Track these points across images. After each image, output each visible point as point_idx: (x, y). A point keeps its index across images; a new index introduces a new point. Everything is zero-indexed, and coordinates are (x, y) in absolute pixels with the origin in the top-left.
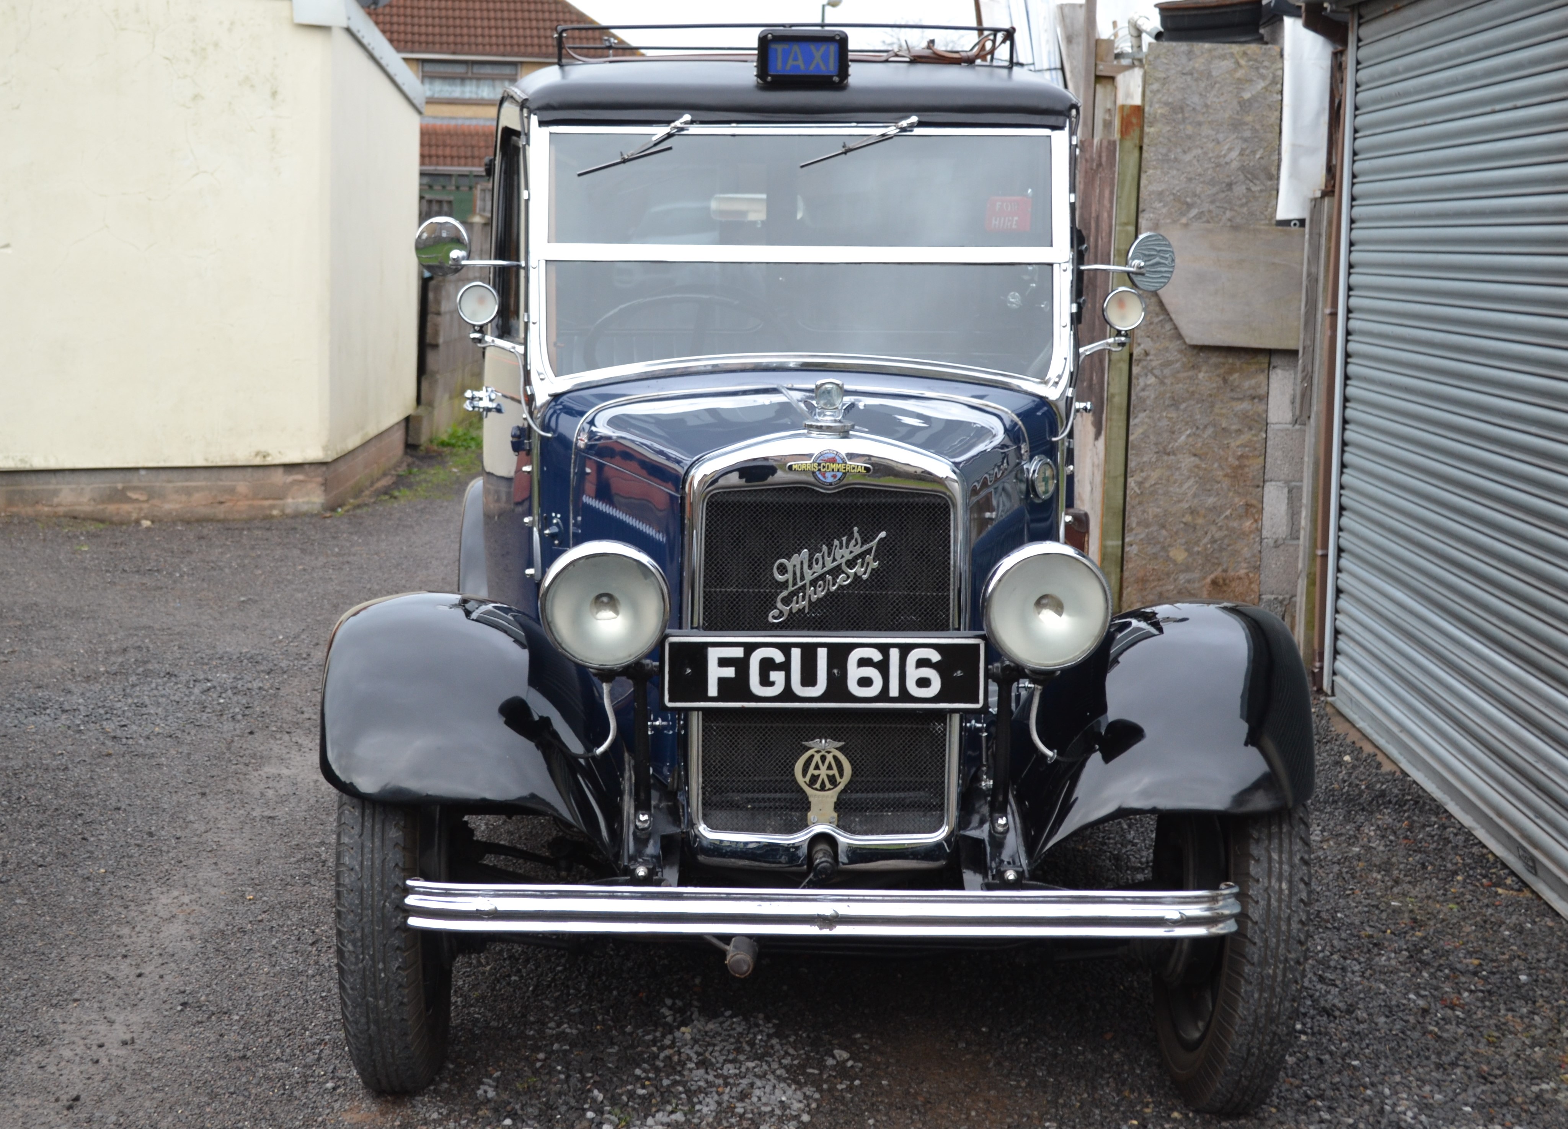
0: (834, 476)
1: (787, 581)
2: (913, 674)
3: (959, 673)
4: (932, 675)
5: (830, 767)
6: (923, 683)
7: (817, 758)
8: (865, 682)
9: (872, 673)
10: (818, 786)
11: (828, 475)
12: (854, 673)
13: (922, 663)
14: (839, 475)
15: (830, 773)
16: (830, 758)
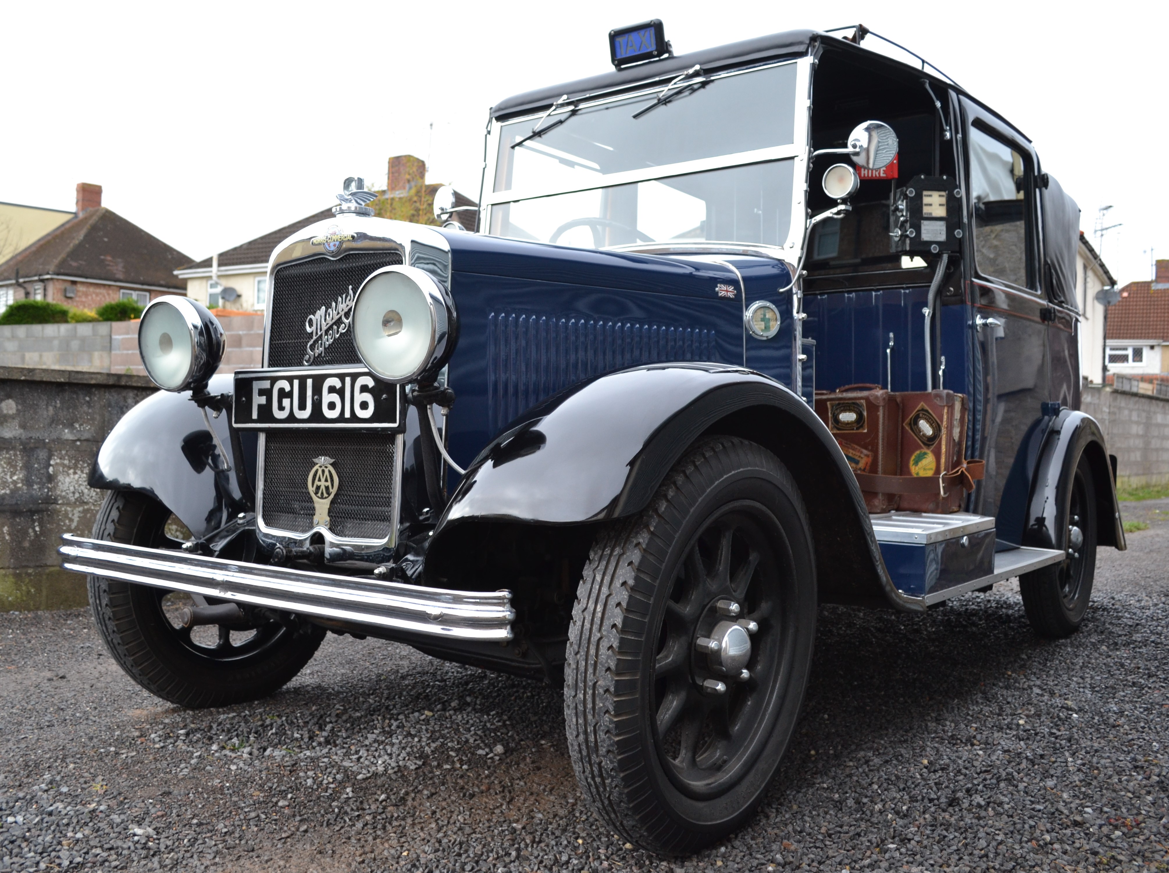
0: (335, 245)
1: (312, 333)
2: (360, 397)
3: (384, 396)
4: (368, 397)
5: (326, 480)
6: (364, 405)
7: (320, 472)
8: (332, 406)
9: (335, 398)
10: (319, 495)
11: (332, 244)
12: (327, 398)
13: (364, 389)
14: (337, 243)
15: (327, 484)
16: (327, 473)
